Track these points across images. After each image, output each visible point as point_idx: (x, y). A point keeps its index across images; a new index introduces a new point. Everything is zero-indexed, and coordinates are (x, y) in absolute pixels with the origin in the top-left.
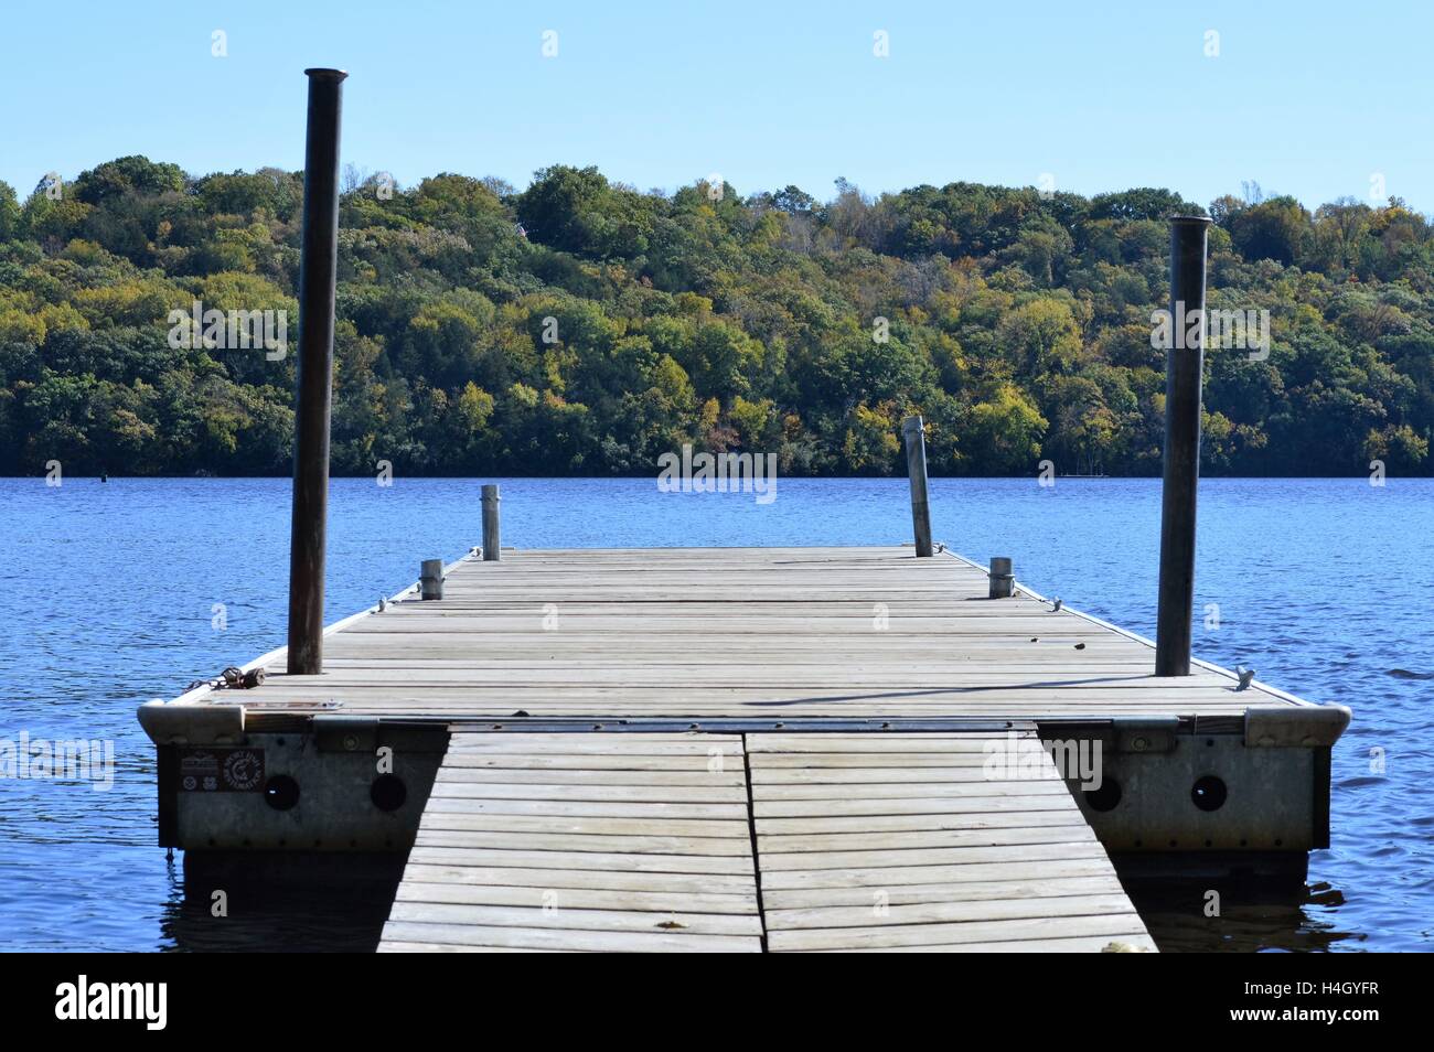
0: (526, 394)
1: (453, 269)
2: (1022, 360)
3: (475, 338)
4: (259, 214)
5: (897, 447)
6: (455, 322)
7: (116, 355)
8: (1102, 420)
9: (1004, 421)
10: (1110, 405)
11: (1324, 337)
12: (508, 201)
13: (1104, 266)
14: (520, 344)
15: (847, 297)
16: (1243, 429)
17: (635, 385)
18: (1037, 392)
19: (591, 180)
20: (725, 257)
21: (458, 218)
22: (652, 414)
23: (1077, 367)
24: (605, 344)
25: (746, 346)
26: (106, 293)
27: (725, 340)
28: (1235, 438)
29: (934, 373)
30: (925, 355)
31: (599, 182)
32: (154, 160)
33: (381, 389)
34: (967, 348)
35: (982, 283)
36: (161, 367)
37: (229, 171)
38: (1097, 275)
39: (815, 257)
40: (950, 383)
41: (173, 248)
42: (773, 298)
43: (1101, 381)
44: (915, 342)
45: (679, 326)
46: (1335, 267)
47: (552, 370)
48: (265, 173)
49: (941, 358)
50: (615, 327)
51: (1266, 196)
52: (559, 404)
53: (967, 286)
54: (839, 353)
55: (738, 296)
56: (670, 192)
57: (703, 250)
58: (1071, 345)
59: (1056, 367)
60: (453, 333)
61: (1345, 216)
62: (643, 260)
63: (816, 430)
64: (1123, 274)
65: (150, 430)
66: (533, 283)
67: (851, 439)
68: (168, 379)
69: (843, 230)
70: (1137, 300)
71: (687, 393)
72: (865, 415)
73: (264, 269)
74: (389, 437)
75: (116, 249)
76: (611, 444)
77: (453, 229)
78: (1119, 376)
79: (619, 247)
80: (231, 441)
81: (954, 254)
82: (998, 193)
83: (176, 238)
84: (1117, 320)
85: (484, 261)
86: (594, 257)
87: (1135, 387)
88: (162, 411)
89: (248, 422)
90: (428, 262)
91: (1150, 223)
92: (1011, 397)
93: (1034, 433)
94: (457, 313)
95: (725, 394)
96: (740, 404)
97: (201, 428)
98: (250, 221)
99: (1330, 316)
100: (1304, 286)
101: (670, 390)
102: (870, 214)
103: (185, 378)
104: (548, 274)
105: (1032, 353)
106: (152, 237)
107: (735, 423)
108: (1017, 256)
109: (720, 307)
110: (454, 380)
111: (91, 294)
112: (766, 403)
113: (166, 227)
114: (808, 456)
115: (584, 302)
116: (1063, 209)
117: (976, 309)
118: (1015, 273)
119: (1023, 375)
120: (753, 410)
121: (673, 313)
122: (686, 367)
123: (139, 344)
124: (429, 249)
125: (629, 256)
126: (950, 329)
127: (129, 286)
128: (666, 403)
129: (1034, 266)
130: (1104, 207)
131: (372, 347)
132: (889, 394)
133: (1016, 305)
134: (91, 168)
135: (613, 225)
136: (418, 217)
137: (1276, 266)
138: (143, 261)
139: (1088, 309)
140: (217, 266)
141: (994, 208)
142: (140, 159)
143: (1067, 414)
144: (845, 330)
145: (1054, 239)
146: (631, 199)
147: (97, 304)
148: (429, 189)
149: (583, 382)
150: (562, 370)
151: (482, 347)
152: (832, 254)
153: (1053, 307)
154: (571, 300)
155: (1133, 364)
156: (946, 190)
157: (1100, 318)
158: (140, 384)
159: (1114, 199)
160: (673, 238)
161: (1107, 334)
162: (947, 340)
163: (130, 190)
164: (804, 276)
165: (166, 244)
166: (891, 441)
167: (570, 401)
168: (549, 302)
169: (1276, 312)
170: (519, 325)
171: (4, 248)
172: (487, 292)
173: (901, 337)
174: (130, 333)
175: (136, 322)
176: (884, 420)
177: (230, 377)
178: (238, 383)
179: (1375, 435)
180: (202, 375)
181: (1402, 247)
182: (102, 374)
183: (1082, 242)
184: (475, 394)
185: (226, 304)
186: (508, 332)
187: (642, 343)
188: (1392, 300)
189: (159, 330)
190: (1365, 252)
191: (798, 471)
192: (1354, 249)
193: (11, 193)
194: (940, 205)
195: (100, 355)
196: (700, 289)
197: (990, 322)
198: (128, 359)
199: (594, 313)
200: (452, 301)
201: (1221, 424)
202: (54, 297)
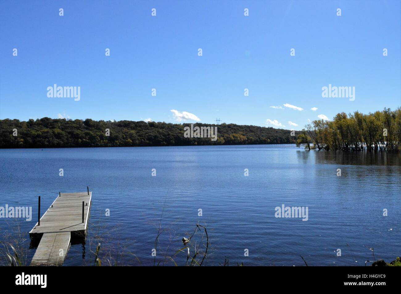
0: (84, 139)
1: (78, 128)
2: (130, 136)
3: (80, 135)
4: (59, 123)
5: (119, 144)
8: (137, 142)
9: (129, 142)
10: (138, 140)
11: (157, 134)
12: (83, 122)
13: (138, 128)
14: (84, 135)
15: (114, 130)
16: (150, 142)
18: (131, 139)
19: (91, 120)
20: (103, 127)
21: (78, 123)
23: (135, 137)
24: (92, 135)
26: (43, 130)
27: (103, 135)
29: (122, 137)
30: (121, 136)
32: (49, 117)
33: (71, 139)
34: (125, 135)
35: (126, 129)
36: (49, 137)
37: (56, 119)
40: (124, 138)
41: (50, 126)
43: (137, 138)
44: (120, 135)
45: (99, 133)
46: (158, 128)
47: (87, 137)
48: (60, 119)
49: (123, 136)
50: (93, 134)
51: (152, 121)
52: (87, 141)
53: (125, 130)
56: (98, 121)
57: (101, 126)
58: (135, 135)
59: (133, 137)
60: (78, 134)
61: (159, 123)
62: (95, 127)
63: (111, 143)
64: (139, 128)
65: (48, 143)
66: (85, 129)
67: (115, 144)
69: (114, 124)
71: (99, 140)
72: (116, 141)
73: (59, 128)
74: (72, 144)
75: (44, 126)
76: (92, 144)
77: (78, 124)
78: (139, 138)
79: (93, 126)
80: (56, 144)
81: (124, 127)
82: (128, 121)
83: (51, 125)
84: (139, 133)
85: (80, 127)
86: (91, 127)
87: (140, 139)
88: (49, 141)
89: (57, 142)
90: (75, 128)
91: (142, 124)
92: (129, 140)
93: (131, 142)
94: (78, 132)
95: (103, 140)
96: (104, 141)
97: (53, 143)
98: (58, 123)
99: (158, 132)
100: (155, 129)
101: (97, 138)
102: (117, 123)
103: (51, 139)
104: (87, 129)
105: (131, 135)
107: (104, 142)
108: (130, 127)
110: (78, 138)
111: (42, 131)
112: (107, 140)
113: (49, 124)
114: (111, 145)
116: (134, 122)
117: (126, 132)
118: (130, 128)
119: (130, 138)
120: (106, 141)
121: (98, 132)
122: (99, 137)
123: (47, 135)
124: (75, 126)
125: (94, 127)
126: (124, 133)
127: (46, 130)
128: (97, 140)
130: (138, 122)
131: (70, 136)
132: (118, 139)
133: (130, 131)
134: (42, 118)
135: (93, 124)
136: (74, 123)
137: (153, 128)
138: (47, 127)
139: (136, 131)
140: (55, 128)
141: (128, 123)
142: (47, 117)
143: (134, 141)
144: (114, 134)
145: (133, 125)
146: (94, 122)
148: (75, 121)
149: (90, 139)
150: (88, 138)
152: (113, 127)
153: (133, 132)
154: (89, 131)
155: (140, 137)
157: (137, 132)
158: (47, 139)
160: (98, 125)
161: (138, 134)
162: (123, 135)
163: (46, 120)
166: (118, 144)
167: (88, 140)
168: (87, 131)
169: (153, 132)
170: (84, 133)
171: (33, 126)
172: (81, 130)
173: (119, 134)
174: (46, 134)
175: (46, 133)
176: (118, 142)
177: (56, 138)
178: (57, 139)
179: (162, 143)
180: (53, 138)
181: (165, 126)
182: (43, 138)
183: (136, 125)
184: (80, 140)
185: (55, 132)
186: (83, 134)
187: (95, 135)
188: (164, 131)
189: (49, 134)
190: (161, 126)
191: (110, 146)
192: (160, 126)
193: (34, 120)
194: (123, 122)
195: (43, 136)
196: (101, 130)
197: (127, 133)
198: (46, 137)
199: (91, 132)
200: (78, 131)
201: (148, 142)
202: (38, 131)
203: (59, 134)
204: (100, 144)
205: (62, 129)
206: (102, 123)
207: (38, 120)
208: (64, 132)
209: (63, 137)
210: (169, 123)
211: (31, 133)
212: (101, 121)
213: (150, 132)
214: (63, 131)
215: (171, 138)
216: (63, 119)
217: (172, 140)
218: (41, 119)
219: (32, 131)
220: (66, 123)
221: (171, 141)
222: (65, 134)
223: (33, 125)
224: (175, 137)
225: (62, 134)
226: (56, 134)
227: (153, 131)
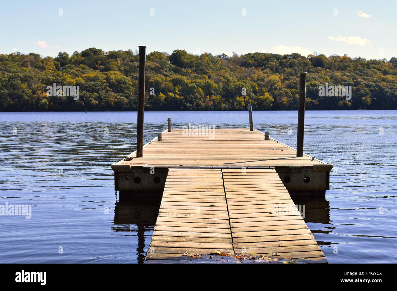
0: (171, 94)
1: (157, 70)
2: (269, 87)
3: (162, 84)
4: (118, 59)
5: (245, 105)
6: (158, 81)
7: (90, 87)
8: (285, 99)
9: (266, 100)
10: (287, 96)
11: (330, 83)
12: (168, 57)
13: (286, 69)
14: (171, 85)
15: (235, 75)
16: (313, 101)
17: (193, 93)
18: (272, 94)
19: (184, 52)
20: (210, 67)
21: (158, 60)
22: (196, 98)
23: (280, 89)
24: (187, 85)
25: (215, 85)
26: (88, 75)
27: (210, 84)
28: (312, 103)
29: (252, 90)
30: (250, 87)
31: (185, 53)
32: (97, 49)
34: (259, 85)
35: (261, 72)
36: (99, 90)
37: (112, 51)
38: (285, 71)
39: (228, 67)
40: (255, 92)
41: (101, 66)
42: (220, 76)
43: (285, 92)
44: (248, 84)
45: (202, 81)
46: (333, 68)
47: (177, 90)
48: (119, 51)
49: (253, 87)
50: (189, 81)
51: (318, 54)
52: (178, 97)
53: (259, 73)
54: (233, 87)
55: (213, 75)
56: (200, 55)
57: (206, 66)
58: (279, 84)
59: (276, 89)
60: (157, 83)
61: (335, 58)
62: (194, 68)
63: (229, 101)
64: (289, 70)
65: (97, 102)
66: (173, 73)
67: (235, 103)
68: (101, 92)
69: (234, 62)
70: (292, 75)
71: (203, 94)
72: (238, 98)
73: (119, 70)
75: (89, 66)
76: (188, 104)
77: (157, 62)
78: (289, 90)
79: (190, 65)
80: (113, 104)
81: (256, 67)
82: (265, 55)
83: (102, 64)
84: (288, 80)
85: (163, 69)
86: (185, 68)
87: (292, 93)
88: (99, 98)
89: (116, 100)
90: (152, 69)
91: (295, 60)
92: (267, 95)
93: (271, 102)
94: (158, 79)
95: (210, 95)
96: (213, 97)
97: (107, 101)
98: (117, 61)
99: (331, 78)
100: (326, 72)
101: (200, 94)
102: (239, 59)
103: (104, 92)
104: (176, 71)
105: (271, 86)
106: (97, 64)
107: (212, 100)
108: (268, 67)
109: (210, 77)
110: (157, 92)
111: (85, 75)
112: (218, 96)
113: (100, 62)
114: (227, 107)
115: (183, 77)
116: (277, 57)
117: (260, 78)
118: (268, 70)
120: (216, 98)
121: (200, 79)
122: (203, 89)
123: (95, 85)
124: (152, 66)
125: (192, 68)
126: (255, 82)
127: (92, 74)
128: (199, 96)
129: (272, 69)
130: (286, 57)
133: (268, 77)
134: (84, 50)
135: (188, 61)
136: (150, 60)
137: (320, 68)
138: (95, 69)
139: (282, 77)
140: (110, 70)
141: (264, 57)
142: (94, 48)
143: (278, 98)
144: (234, 82)
145: (274, 63)
146: (192, 56)
147: (85, 77)
148: (152, 54)
149: (182, 93)
150: (179, 90)
151: (163, 85)
152: (231, 67)
153: (276, 77)
154: (180, 76)
155: (291, 88)
156: (254, 54)
157: (285, 79)
158: (95, 93)
159: (287, 55)
160: (200, 64)
161: (286, 82)
162: (254, 84)
163: (92, 54)
164: (226, 71)
165: (100, 65)
166: (243, 103)
167: (180, 96)
168: (176, 77)
169: (320, 77)
170: (170, 81)
171: (66, 66)
172: (164, 75)
173: (245, 83)
174: (93, 83)
175: (94, 81)
176: (242, 99)
177: (113, 91)
178: (115, 93)
179: (341, 102)
180: (107, 91)
181: (346, 64)
182: (87, 91)
183: (281, 64)
184: (161, 95)
185: (112, 77)
186: (168, 82)
187: (194, 85)
188: (344, 75)
189: (98, 82)
190: (339, 65)
191: (225, 110)
192: (336, 65)
193: (68, 55)
194: (253, 57)
195: (87, 87)
196: (206, 74)
197: (263, 80)
198: (92, 88)
199: (185, 79)
200: (157, 76)
201: (309, 100)
202: (77, 76)
203: (119, 82)
204: (204, 104)
205: (126, 73)
206: (207, 58)
207: (76, 54)
208: (129, 77)
209: (128, 88)
210: (358, 57)
211: (64, 80)
212: (206, 54)
213: (315, 79)
214: (127, 76)
215: (362, 91)
216: (126, 52)
217: (365, 95)
218: (83, 52)
219: (65, 77)
220: (133, 58)
221: (364, 98)
222: (131, 83)
223: (66, 64)
224: (370, 90)
225: (125, 83)
226: (113, 82)
227: (320, 75)
